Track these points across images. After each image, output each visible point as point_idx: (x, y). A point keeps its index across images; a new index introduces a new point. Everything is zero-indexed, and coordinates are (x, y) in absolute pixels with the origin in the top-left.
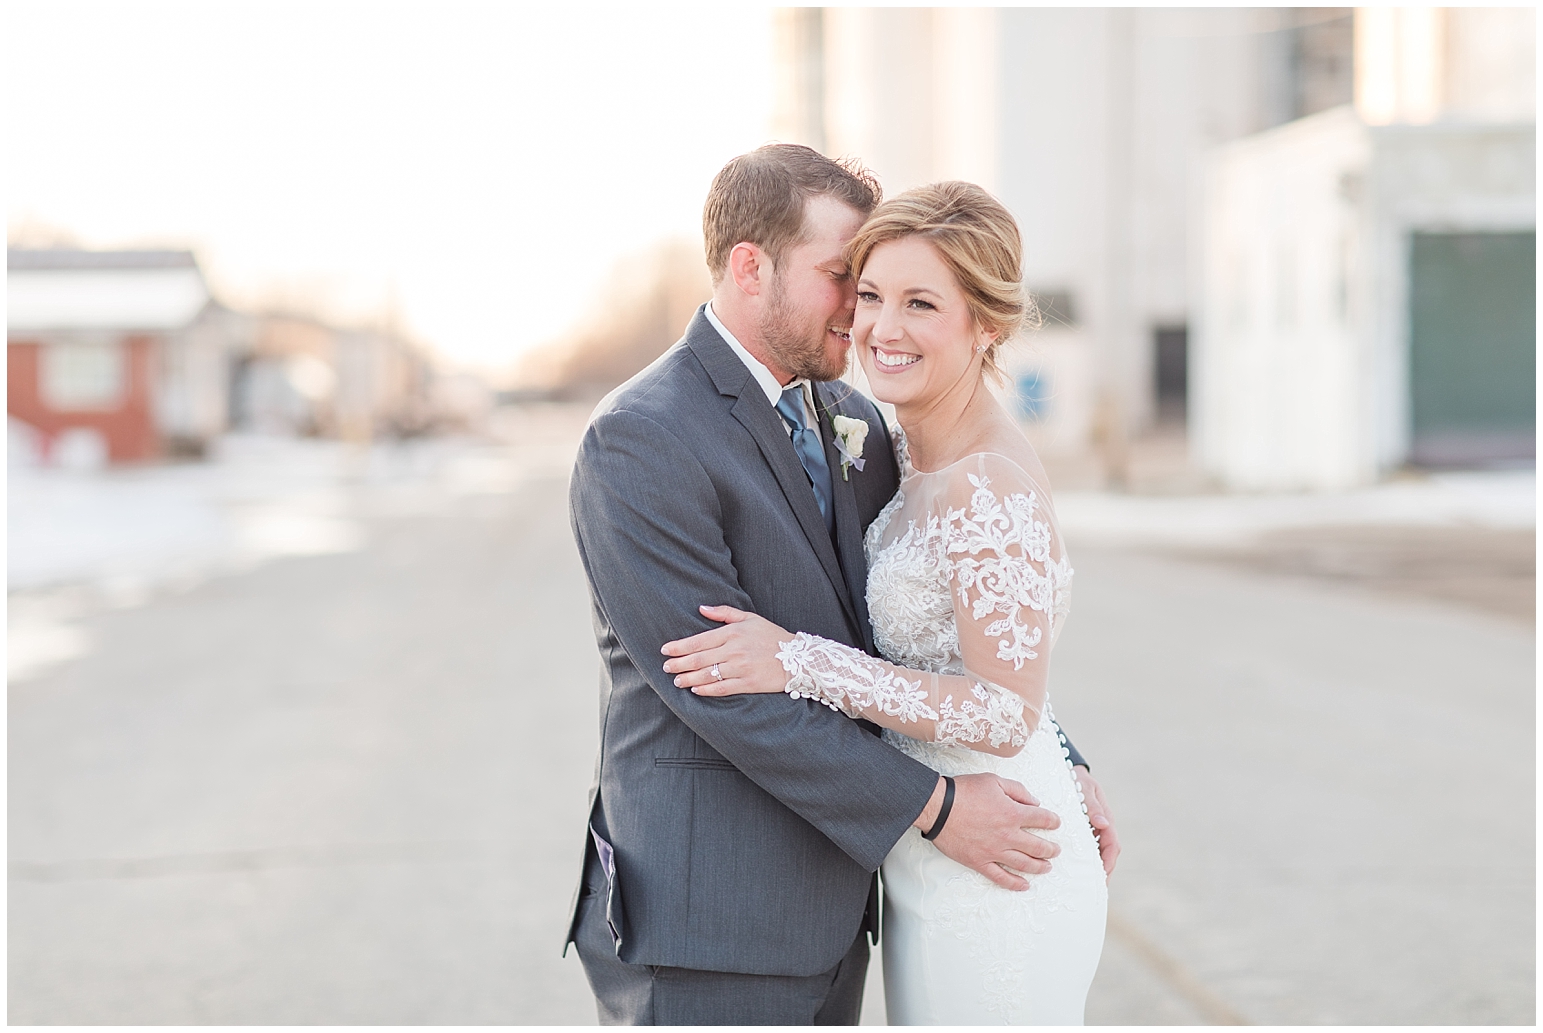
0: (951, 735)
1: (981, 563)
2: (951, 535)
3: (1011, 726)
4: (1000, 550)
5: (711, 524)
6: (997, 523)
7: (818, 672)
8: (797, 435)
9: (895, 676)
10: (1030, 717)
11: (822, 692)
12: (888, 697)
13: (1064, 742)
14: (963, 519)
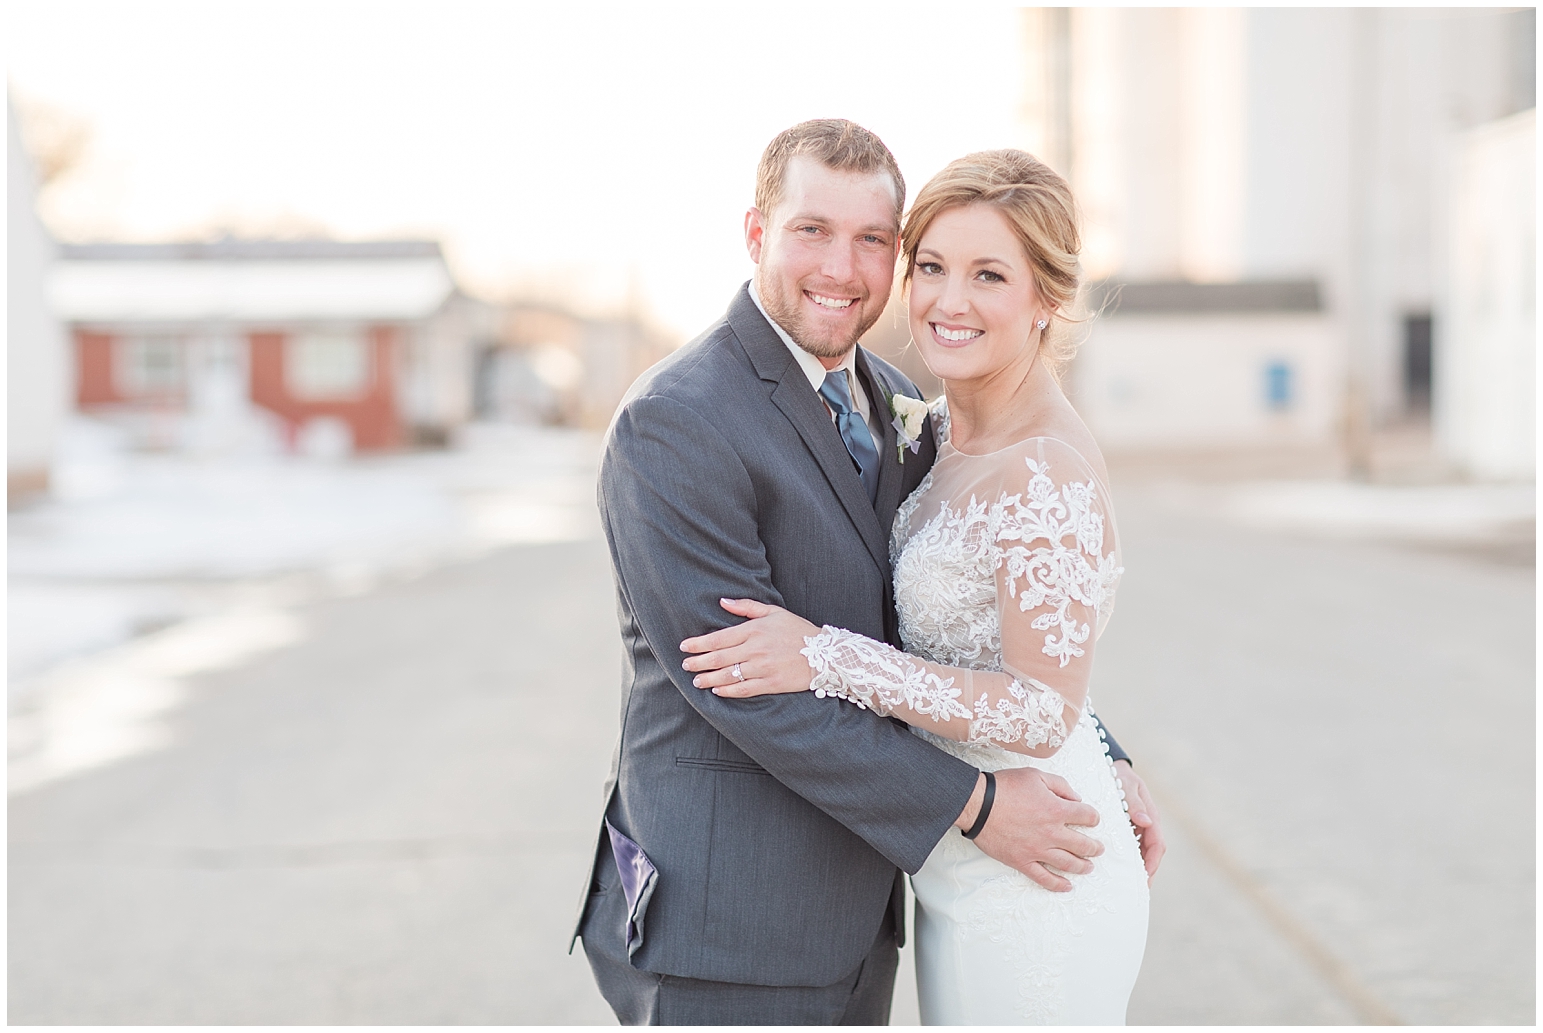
0: (986, 734)
1: (1034, 552)
2: (1003, 522)
3: (1049, 726)
4: (1055, 539)
5: (746, 519)
6: (1053, 511)
7: (845, 669)
8: (843, 420)
9: (927, 672)
10: (1070, 716)
11: (849, 690)
12: (920, 695)
13: (1104, 737)
14: (1018, 505)
